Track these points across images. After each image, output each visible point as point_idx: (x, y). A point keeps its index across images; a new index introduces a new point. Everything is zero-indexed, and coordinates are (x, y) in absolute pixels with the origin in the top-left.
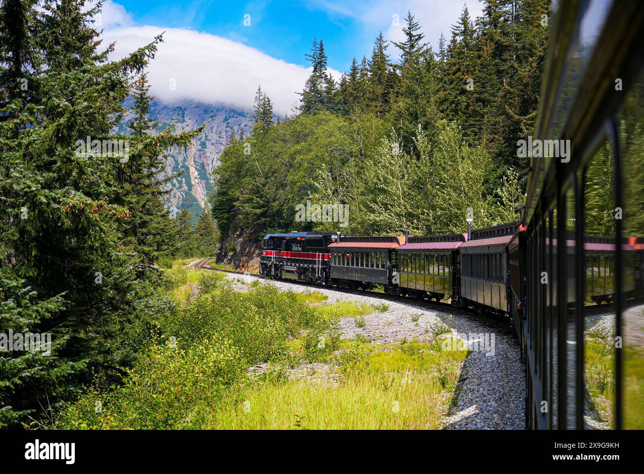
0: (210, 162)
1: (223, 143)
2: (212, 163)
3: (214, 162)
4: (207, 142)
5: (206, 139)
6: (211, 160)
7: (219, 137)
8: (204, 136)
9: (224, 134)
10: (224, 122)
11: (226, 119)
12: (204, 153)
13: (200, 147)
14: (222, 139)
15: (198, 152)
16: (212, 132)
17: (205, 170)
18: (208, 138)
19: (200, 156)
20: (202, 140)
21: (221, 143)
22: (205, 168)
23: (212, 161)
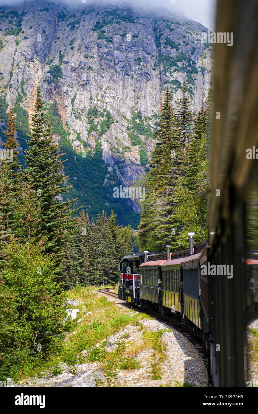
0: (68, 102)
1: (93, 67)
2: (73, 104)
3: (76, 101)
4: (63, 66)
5: (61, 61)
6: (70, 99)
7: (86, 57)
8: (58, 56)
9: (95, 50)
10: (94, 30)
11: (98, 26)
12: (58, 87)
13: (49, 75)
14: (91, 60)
15: (46, 85)
16: (72, 48)
17: (60, 116)
18: (65, 59)
19: (49, 92)
20: (53, 64)
21: (90, 68)
22: (60, 113)
23: (73, 100)
